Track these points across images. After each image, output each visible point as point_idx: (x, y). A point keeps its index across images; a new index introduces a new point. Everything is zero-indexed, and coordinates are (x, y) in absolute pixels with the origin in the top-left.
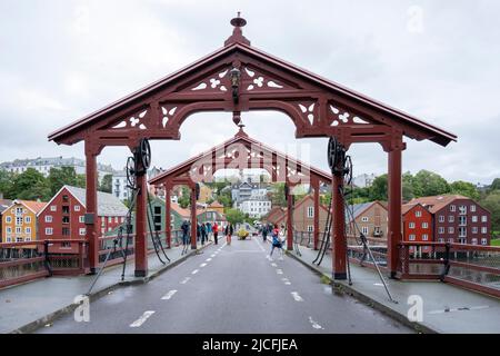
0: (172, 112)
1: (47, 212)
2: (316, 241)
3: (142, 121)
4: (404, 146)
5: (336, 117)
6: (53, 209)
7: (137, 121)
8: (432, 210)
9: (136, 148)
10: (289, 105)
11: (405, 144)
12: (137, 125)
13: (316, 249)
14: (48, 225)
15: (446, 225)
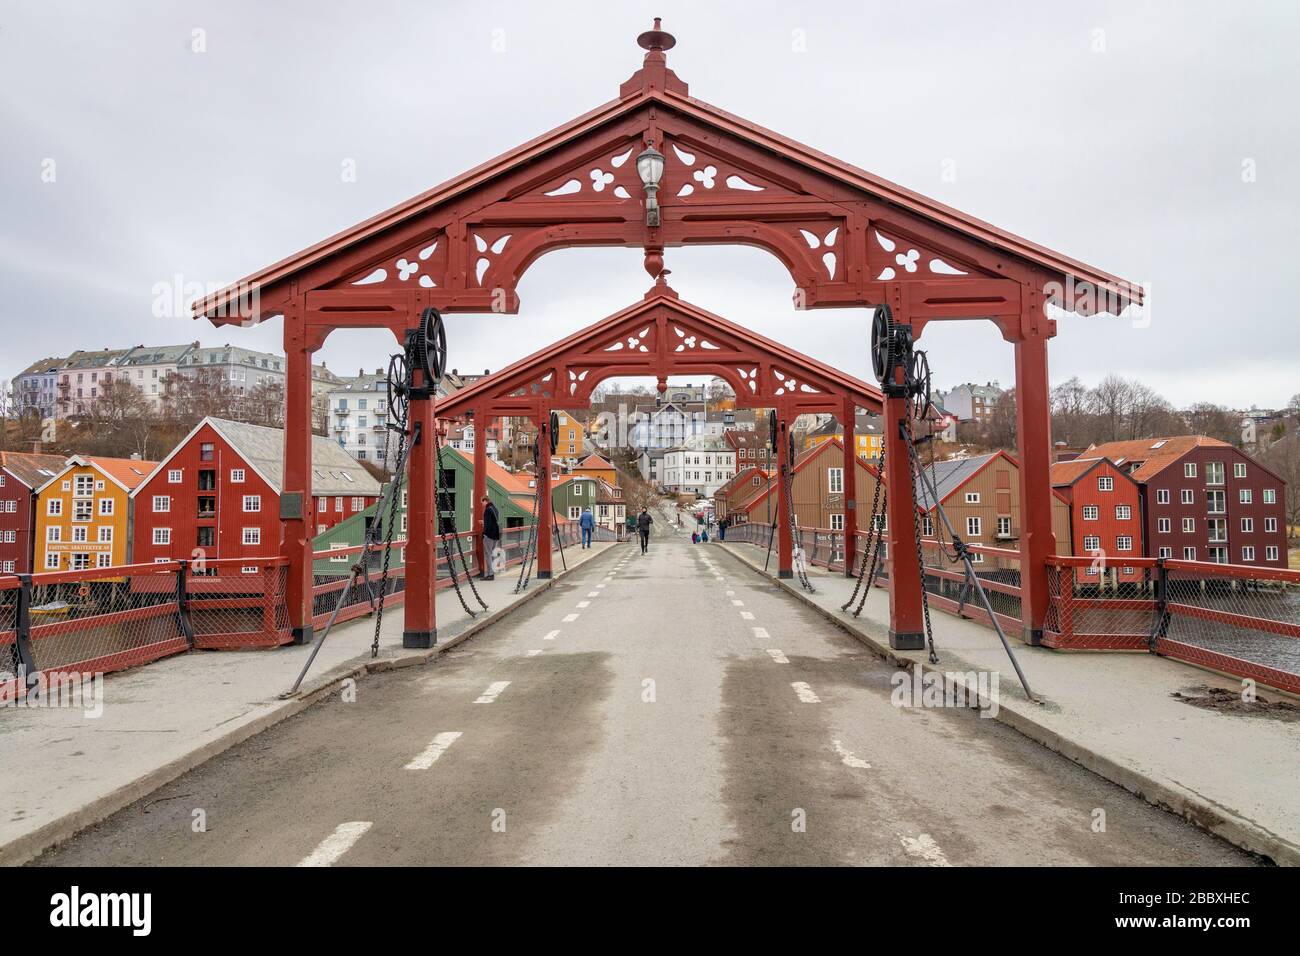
0: (498, 247)
1: (159, 485)
2: (851, 555)
3: (425, 268)
4: (1051, 329)
5: (889, 260)
6: (175, 477)
7: (414, 268)
8: (1141, 475)
9: (409, 333)
10: (778, 231)
11: (1053, 323)
12: (414, 278)
13: (850, 575)
14: (161, 520)
15: (1176, 511)
